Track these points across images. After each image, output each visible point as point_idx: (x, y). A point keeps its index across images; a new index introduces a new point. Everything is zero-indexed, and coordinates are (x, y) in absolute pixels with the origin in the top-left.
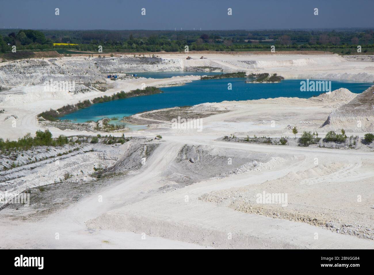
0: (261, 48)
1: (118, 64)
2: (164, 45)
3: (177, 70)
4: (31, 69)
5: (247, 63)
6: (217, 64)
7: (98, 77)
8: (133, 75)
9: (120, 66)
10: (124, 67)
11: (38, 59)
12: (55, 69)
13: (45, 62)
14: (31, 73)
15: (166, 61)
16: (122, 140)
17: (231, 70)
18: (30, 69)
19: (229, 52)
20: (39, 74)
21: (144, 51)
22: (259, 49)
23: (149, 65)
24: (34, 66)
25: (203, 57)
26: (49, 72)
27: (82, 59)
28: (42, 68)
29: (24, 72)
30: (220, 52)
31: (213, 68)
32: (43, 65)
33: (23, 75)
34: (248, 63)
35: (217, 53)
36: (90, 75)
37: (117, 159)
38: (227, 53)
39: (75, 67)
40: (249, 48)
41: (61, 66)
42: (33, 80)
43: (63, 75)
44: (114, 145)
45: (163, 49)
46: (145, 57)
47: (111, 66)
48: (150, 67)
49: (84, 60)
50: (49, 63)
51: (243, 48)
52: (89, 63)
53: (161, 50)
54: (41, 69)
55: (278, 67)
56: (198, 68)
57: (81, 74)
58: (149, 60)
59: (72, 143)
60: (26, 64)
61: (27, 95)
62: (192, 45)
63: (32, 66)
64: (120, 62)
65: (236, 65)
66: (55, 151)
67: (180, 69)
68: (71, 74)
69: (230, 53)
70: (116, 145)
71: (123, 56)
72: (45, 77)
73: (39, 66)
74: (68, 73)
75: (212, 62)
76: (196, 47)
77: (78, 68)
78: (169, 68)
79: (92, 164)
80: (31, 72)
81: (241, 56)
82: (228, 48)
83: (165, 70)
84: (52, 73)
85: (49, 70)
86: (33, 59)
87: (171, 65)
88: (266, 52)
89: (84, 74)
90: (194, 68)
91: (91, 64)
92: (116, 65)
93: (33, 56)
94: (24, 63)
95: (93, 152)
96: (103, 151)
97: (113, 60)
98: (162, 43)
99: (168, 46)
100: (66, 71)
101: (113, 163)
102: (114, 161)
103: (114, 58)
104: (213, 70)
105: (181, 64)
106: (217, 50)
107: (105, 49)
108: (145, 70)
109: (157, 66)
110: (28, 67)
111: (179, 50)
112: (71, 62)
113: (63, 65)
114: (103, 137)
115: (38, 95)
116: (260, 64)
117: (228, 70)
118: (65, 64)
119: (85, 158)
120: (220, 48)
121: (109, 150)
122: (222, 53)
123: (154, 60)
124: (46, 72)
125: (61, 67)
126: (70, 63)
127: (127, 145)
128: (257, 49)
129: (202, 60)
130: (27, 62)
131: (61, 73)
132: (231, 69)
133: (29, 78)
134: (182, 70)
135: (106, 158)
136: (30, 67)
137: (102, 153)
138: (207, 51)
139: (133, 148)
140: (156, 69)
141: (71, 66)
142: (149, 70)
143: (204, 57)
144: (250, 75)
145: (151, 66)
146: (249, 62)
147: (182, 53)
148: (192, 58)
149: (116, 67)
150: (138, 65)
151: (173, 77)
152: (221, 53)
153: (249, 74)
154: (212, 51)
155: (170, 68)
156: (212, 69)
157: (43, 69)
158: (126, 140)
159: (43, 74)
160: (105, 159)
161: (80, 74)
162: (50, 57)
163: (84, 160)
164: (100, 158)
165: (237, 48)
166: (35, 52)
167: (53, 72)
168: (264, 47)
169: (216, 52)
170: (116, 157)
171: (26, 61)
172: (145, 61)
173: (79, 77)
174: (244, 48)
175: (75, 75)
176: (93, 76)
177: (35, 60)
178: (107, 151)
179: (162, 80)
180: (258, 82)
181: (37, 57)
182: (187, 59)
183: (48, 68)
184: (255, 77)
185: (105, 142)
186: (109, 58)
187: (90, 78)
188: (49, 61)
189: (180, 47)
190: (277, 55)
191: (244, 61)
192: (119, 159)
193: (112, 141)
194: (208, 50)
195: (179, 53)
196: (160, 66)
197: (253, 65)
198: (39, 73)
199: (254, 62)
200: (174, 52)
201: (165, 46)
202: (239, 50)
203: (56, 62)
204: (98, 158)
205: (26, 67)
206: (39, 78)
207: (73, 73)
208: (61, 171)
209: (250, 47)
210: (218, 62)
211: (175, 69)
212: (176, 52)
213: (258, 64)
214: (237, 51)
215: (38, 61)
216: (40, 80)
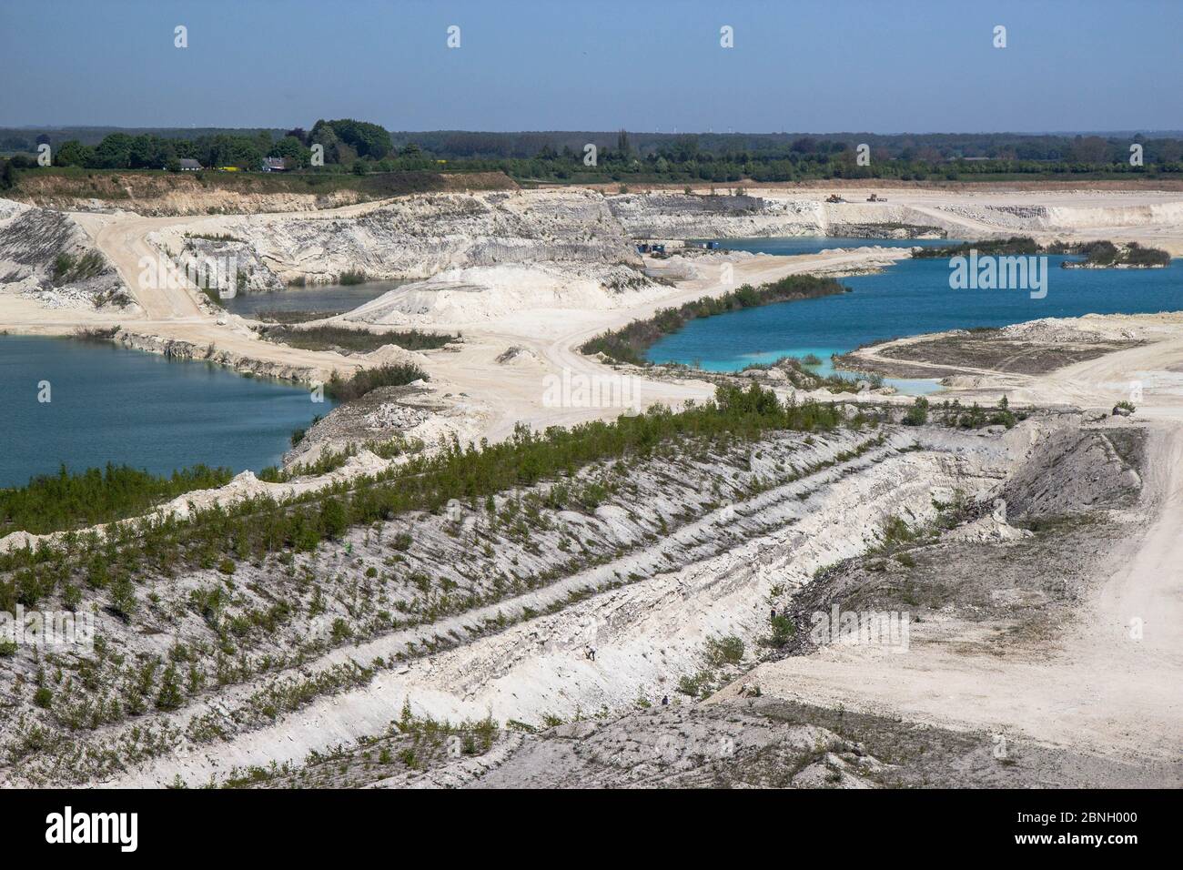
0: (1038, 172)
1: (642, 215)
2: (750, 163)
3: (808, 233)
4: (441, 222)
5: (1016, 214)
6: (928, 216)
7: (624, 248)
8: (705, 246)
9: (648, 221)
10: (659, 222)
11: (457, 194)
12: (505, 224)
13: (478, 204)
14: (443, 236)
15: (775, 207)
16: (1007, 418)
17: (973, 233)
18: (438, 222)
19: (943, 183)
20: (465, 238)
21: (691, 179)
22: (1031, 175)
23: (729, 219)
24: (448, 214)
25: (875, 196)
26: (491, 232)
27: (577, 196)
28: (471, 220)
29: (423, 230)
30: (914, 182)
31: (916, 227)
32: (472, 213)
33: (422, 240)
34: (1019, 212)
35: (904, 186)
36: (601, 243)
37: (1002, 475)
38: (936, 185)
39: (559, 218)
40: (1001, 172)
41: (522, 216)
42: (447, 256)
43: (528, 242)
44: (984, 431)
45: (746, 173)
46: (717, 195)
47: (623, 219)
48: (731, 225)
49: (584, 197)
50: (489, 206)
51: (982, 172)
52: (598, 206)
53: (742, 175)
54: (469, 224)
55: (1107, 225)
56: (873, 229)
57: (577, 239)
58: (728, 203)
59: (856, 424)
60: (427, 210)
61: (490, 294)
62: (833, 163)
63: (443, 214)
64: (648, 209)
65: (982, 219)
66: (826, 445)
67: (816, 232)
68: (551, 239)
69: (944, 187)
70: (990, 431)
71: (655, 193)
72: (481, 248)
73: (461, 215)
74: (540, 235)
75: (907, 210)
76: (844, 167)
77: (567, 221)
78: (784, 226)
79: (925, 488)
80: (441, 231)
81: (977, 194)
82: (936, 171)
83: (774, 232)
84: (500, 234)
85: (489, 227)
86: (445, 195)
87: (792, 218)
88: (1054, 182)
89: (587, 238)
90: (861, 227)
91: (602, 209)
92: (634, 218)
93: (440, 185)
94: (421, 204)
95: (922, 453)
96: (954, 449)
97: (628, 201)
98: (743, 158)
99: (762, 166)
100: (536, 231)
101: (991, 487)
102: (995, 482)
103: (628, 195)
104: (919, 234)
105: (819, 216)
106: (905, 179)
107: (579, 174)
108: (717, 232)
109: (752, 221)
110: (432, 217)
111: (793, 176)
112: (549, 203)
113: (526, 213)
114: (937, 407)
115: (514, 294)
116: (1058, 217)
117: (962, 233)
118: (531, 209)
119: (907, 468)
120: (914, 172)
121: (970, 445)
122: (921, 187)
123: (743, 205)
124: (481, 232)
125: (522, 219)
126: (544, 207)
127: (1026, 432)
128: (1026, 174)
129: (872, 204)
130: (430, 202)
131: (522, 236)
132: (972, 230)
133: (438, 250)
134: (821, 234)
135: (964, 470)
136: (438, 217)
137: (949, 454)
138: (875, 179)
139: (1054, 442)
140: (749, 231)
141: (548, 216)
142: (728, 233)
143: (878, 197)
144: (1052, 246)
145: (733, 220)
146: (1025, 212)
147: (803, 186)
148: (844, 200)
149: (635, 223)
150: (698, 219)
151: (823, 251)
152: (918, 185)
153: (1049, 244)
154: (890, 181)
155: (787, 227)
156: (915, 229)
157: (474, 224)
158: (1016, 415)
159: (475, 237)
160: (961, 474)
161: (574, 238)
162: (488, 188)
163: (906, 477)
164: (947, 471)
165: (966, 172)
166: (445, 176)
167: (500, 232)
168: (1046, 170)
169: (902, 182)
170: (1000, 470)
171: (426, 200)
172: (715, 205)
173: (572, 246)
174: (986, 172)
175: (561, 242)
176: (612, 245)
177: (451, 196)
178: (967, 449)
179: (803, 260)
180: (1101, 267)
181: (453, 188)
182: (829, 201)
183: (487, 220)
184: (1069, 251)
185: (948, 423)
186: (615, 197)
187: (601, 250)
188: (489, 199)
189: (798, 169)
190: (1088, 191)
191: (1007, 209)
192: (1009, 476)
193: (972, 420)
194: (878, 177)
195: (794, 187)
196: (758, 222)
197: (1037, 219)
198: (464, 236)
199: (1039, 210)
200: (778, 183)
201: (752, 166)
202: (969, 176)
203: (507, 204)
204: (939, 470)
205: (428, 218)
206: (464, 248)
207: (556, 237)
208: (868, 507)
209: (1004, 169)
210: (927, 211)
211: (803, 230)
212: (784, 183)
213: (1052, 214)
214: (966, 181)
215: (459, 199)
216: (468, 256)
